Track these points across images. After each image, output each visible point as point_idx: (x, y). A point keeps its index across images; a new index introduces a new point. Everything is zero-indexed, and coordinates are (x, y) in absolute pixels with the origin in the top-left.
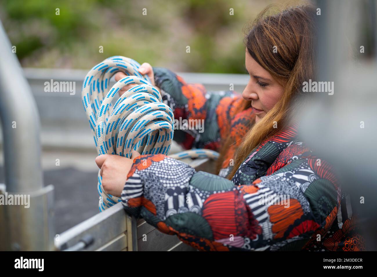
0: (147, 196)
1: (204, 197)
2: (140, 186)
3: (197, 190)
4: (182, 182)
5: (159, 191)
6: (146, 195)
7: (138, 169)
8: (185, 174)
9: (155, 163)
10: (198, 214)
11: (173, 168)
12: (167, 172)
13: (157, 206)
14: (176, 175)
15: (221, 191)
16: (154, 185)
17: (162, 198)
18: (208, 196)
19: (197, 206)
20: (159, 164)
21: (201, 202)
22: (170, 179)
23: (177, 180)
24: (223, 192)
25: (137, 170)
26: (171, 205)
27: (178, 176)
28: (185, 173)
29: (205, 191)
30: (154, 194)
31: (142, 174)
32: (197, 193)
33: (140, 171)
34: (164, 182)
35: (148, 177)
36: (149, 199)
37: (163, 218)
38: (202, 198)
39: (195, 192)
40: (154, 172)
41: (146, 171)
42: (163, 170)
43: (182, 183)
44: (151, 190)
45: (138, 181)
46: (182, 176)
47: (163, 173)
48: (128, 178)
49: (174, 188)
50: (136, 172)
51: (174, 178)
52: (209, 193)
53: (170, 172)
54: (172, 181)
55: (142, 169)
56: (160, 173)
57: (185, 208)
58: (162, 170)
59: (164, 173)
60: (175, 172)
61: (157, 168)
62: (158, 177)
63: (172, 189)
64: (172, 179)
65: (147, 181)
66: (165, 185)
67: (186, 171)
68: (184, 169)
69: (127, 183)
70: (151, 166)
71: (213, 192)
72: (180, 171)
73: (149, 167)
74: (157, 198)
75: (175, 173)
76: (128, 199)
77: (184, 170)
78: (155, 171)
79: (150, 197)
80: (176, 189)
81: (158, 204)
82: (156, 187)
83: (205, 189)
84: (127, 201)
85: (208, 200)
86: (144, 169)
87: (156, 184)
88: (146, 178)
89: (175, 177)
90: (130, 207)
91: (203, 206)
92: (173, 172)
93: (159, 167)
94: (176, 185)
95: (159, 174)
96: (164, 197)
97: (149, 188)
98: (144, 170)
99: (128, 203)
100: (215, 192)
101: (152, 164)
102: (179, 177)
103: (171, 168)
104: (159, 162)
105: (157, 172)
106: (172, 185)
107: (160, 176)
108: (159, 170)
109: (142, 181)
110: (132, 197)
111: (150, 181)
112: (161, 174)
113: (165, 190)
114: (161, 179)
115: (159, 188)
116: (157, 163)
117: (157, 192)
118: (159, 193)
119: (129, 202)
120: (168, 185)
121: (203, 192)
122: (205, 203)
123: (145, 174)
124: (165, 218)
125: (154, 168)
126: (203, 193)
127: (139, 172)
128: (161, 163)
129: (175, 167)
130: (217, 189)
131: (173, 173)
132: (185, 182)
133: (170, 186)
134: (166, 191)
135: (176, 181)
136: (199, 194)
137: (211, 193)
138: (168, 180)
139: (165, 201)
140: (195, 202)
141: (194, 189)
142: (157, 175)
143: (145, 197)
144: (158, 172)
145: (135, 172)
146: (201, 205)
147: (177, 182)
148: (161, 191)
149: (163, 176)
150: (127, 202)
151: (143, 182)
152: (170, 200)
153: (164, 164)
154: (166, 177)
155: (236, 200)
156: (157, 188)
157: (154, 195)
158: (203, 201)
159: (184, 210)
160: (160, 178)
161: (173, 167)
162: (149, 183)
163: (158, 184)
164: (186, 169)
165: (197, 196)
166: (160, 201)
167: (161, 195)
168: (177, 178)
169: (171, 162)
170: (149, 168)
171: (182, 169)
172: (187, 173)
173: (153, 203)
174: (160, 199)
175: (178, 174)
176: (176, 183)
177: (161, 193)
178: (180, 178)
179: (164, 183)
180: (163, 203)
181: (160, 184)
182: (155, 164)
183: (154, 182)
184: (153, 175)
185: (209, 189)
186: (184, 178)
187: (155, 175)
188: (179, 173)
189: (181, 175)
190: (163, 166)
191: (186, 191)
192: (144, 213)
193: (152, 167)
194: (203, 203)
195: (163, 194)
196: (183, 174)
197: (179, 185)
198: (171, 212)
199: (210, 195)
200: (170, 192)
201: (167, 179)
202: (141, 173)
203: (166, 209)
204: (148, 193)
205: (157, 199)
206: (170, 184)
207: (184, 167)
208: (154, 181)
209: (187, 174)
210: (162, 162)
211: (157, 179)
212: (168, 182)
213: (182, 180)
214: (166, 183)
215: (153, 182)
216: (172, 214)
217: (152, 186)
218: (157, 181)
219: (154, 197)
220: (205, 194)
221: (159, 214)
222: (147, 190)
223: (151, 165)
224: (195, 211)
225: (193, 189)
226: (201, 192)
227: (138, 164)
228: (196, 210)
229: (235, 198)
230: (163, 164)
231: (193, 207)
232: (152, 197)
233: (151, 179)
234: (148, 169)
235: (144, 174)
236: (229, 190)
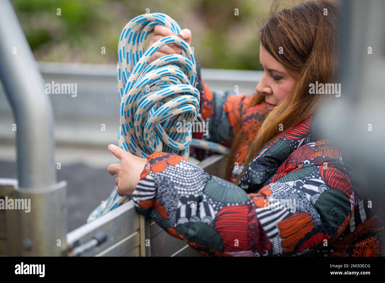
0: (159, 200)
1: (217, 208)
2: (153, 189)
3: (210, 200)
4: (196, 190)
5: (173, 197)
6: (158, 199)
7: (153, 171)
8: (200, 182)
9: (170, 166)
10: (210, 226)
11: (189, 175)
12: (182, 178)
13: (169, 212)
14: (191, 182)
15: (235, 204)
16: (168, 191)
17: (175, 205)
18: (221, 208)
19: (210, 217)
20: (174, 168)
21: (213, 213)
22: (185, 187)
23: (192, 188)
24: (237, 204)
25: (151, 172)
26: (183, 214)
27: (193, 183)
28: (200, 180)
29: (218, 202)
30: (167, 199)
31: (156, 178)
32: (210, 203)
33: (155, 174)
34: (179, 188)
35: (162, 182)
36: (161, 203)
37: (174, 225)
38: (215, 209)
39: (208, 202)
40: (169, 176)
41: (161, 174)
42: (179, 175)
43: (196, 192)
44: (164, 195)
45: (152, 184)
46: (197, 184)
47: (178, 179)
48: (142, 179)
49: (188, 196)
50: (150, 174)
51: (189, 186)
52: (223, 205)
53: (185, 178)
54: (187, 188)
55: (157, 172)
56: (175, 178)
57: (196, 217)
58: (177, 176)
59: (179, 179)
60: (191, 178)
61: (173, 173)
62: (172, 182)
63: (185, 197)
64: (187, 186)
65: (160, 185)
66: (179, 192)
67: (202, 179)
68: (199, 176)
69: (139, 184)
70: (166, 170)
71: (227, 204)
72: (195, 178)
73: (164, 170)
74: (169, 204)
75: (191, 180)
76: (140, 201)
77: (199, 178)
78: (171, 176)
79: (163, 201)
80: (189, 197)
81: (170, 210)
82: (169, 193)
83: (218, 199)
85: (221, 212)
86: (159, 172)
87: (170, 189)
88: (160, 182)
89: (190, 184)
90: (142, 208)
91: (216, 218)
92: (188, 179)
93: (174, 172)
94: (190, 193)
95: (174, 179)
96: (177, 204)
97: (162, 193)
98: (158, 173)
99: (139, 205)
100: (229, 205)
101: (168, 168)
102: (193, 185)
103: (186, 174)
104: (174, 166)
105: (172, 177)
106: (186, 193)
107: (175, 181)
108: (174, 175)
109: (156, 184)
110: (144, 199)
111: (164, 186)
112: (176, 180)
113: (178, 197)
114: (176, 185)
115: (172, 195)
116: (173, 167)
117: (170, 198)
118: (173, 199)
119: (141, 204)
120: (182, 193)
121: (216, 202)
122: (218, 215)
123: (159, 178)
124: (176, 225)
125: (169, 172)
126: (216, 204)
127: (153, 175)
128: (177, 168)
129: (191, 173)
130: (231, 201)
131: (188, 180)
132: (199, 190)
133: (184, 194)
134: (179, 198)
135: (190, 189)
136: (212, 205)
137: (225, 205)
138: (182, 187)
139: (177, 209)
140: (208, 213)
141: (208, 199)
142: (172, 180)
143: (158, 201)
144: (174, 177)
145: (149, 174)
146: (213, 216)
147: (192, 189)
148: (174, 198)
149: (178, 182)
150: (139, 203)
151: (156, 186)
152: (183, 208)
153: (180, 168)
154: (181, 183)
155: (250, 215)
156: (170, 194)
157: (167, 200)
158: (216, 212)
159: (195, 219)
160: (175, 184)
161: (188, 173)
162: (163, 187)
163: (172, 190)
164: (201, 176)
165: (210, 206)
166: (173, 208)
167: (174, 202)
168: (191, 186)
169: (186, 166)
170: (164, 172)
171: (198, 176)
172: (202, 180)
173: (165, 208)
174: (173, 206)
175: (193, 182)
176: (191, 191)
177: (174, 200)
178: (195, 186)
179: (178, 190)
180: (176, 211)
181: (174, 190)
182: (170, 168)
183: (168, 187)
184: (168, 179)
185: (223, 201)
186: (199, 186)
187: (170, 180)
188: (194, 180)
189: (196, 182)
190: (178, 171)
191: (199, 200)
192: (155, 216)
193: (167, 171)
194: (216, 215)
195: (176, 201)
196: (198, 181)
197: (193, 193)
198: (183, 220)
199: (223, 206)
200: (184, 200)
201: (182, 186)
202: (156, 175)
203: (178, 216)
204: (161, 197)
205: (169, 205)
206: (184, 191)
207: (200, 174)
208: (168, 186)
209: (202, 182)
210: (177, 166)
211: (171, 185)
212: (182, 189)
213: (197, 188)
214: (181, 191)
215: (167, 188)
216: (183, 223)
217: (166, 191)
218: (172, 186)
219: (167, 203)
220: (218, 206)
221: (171, 220)
222: (160, 194)
223: (167, 168)
224: (207, 222)
225: (206, 198)
226: (214, 203)
227: (153, 164)
228: (208, 221)
229: (249, 212)
230: (178, 169)
231: (205, 218)
232: (164, 203)
233: (165, 184)
234: (163, 173)
235: (158, 177)
236: (243, 203)
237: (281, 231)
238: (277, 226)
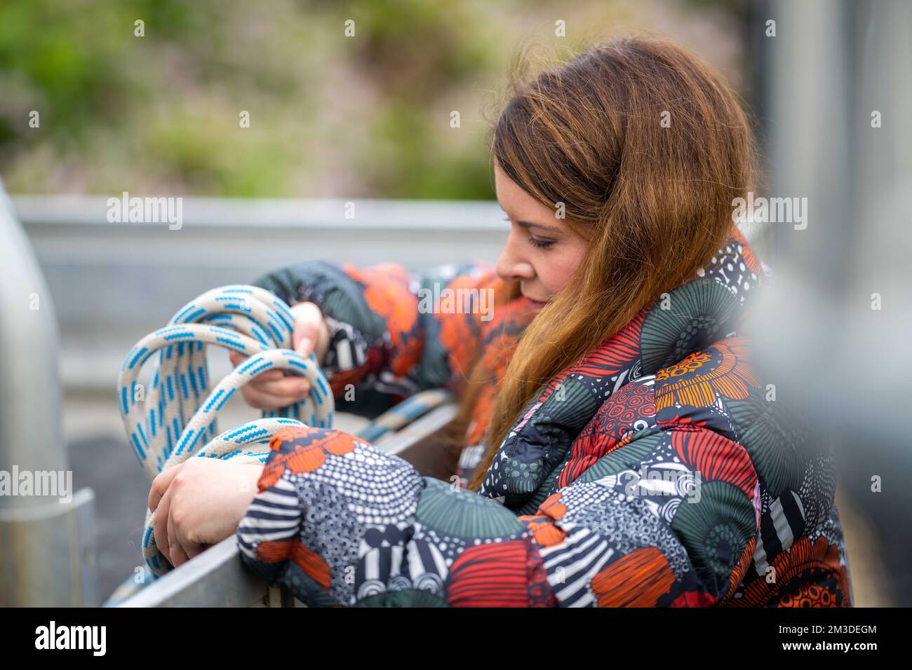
0: (309, 541)
1: (451, 553)
2: (295, 513)
3: (432, 533)
4: (401, 513)
5: (346, 532)
6: (307, 538)
7: (291, 470)
8: (407, 492)
9: (333, 457)
10: (436, 595)
11: (380, 476)
12: (366, 484)
13: (335, 568)
14: (387, 494)
15: (493, 539)
16: (333, 516)
17: (351, 550)
18: (460, 550)
19: (435, 576)
20: (343, 462)
21: (443, 565)
22: (373, 505)
23: (391, 508)
24: (498, 540)
25: (288, 472)
26: (372, 571)
27: (392, 497)
28: (407, 489)
29: (452, 537)
30: (331, 537)
31: (302, 485)
32: (433, 541)
33: (297, 477)
34: (359, 510)
35: (317, 495)
36: (313, 548)
37: (347, 600)
38: (445, 555)
39: (428, 539)
40: (333, 482)
41: (313, 477)
42: (356, 478)
43: (402, 517)
44: (322, 527)
45: (292, 501)
46: (401, 498)
47: (355, 488)
48: (262, 489)
49: (382, 529)
50: (286, 477)
51: (383, 503)
52: (463, 543)
53: (373, 485)
54: (379, 509)
55: (302, 473)
56: (348, 485)
57: (402, 579)
58: (352, 479)
59: (359, 486)
60: (385, 485)
61: (341, 473)
62: (343, 495)
63: (377, 531)
64: (378, 504)
65: (314, 504)
66: (361, 519)
67: (410, 486)
68: (405, 479)
69: (256, 502)
70: (324, 467)
71: (473, 540)
72: (396, 485)
73: (320, 468)
74: (336, 549)
75: (386, 489)
76: (259, 542)
77: (405, 483)
78: (337, 480)
79: (320, 544)
80: (386, 530)
81: (339, 563)
82: (336, 522)
83: (452, 532)
84: (255, 545)
85: (460, 562)
86: (306, 472)
87: (338, 513)
88: (312, 495)
89: (386, 499)
90: (261, 561)
91: (449, 576)
92: (380, 486)
93: (344, 471)
94: (387, 521)
95: (346, 489)
96: (358, 548)
97: (318, 523)
98: (306, 475)
99: (257, 552)
100: (478, 542)
101: (328, 461)
102: (393, 501)
103: (374, 475)
104: (343, 457)
105: (340, 484)
106: (378, 520)
107: (348, 493)
108: (344, 477)
109: (301, 501)
110: (269, 537)
111: (321, 505)
112: (351, 490)
113: (360, 531)
114: (352, 502)
115: (344, 526)
116: (340, 459)
117: (339, 534)
118: (345, 537)
119: (261, 549)
120: (369, 520)
121: (447, 539)
122: (453, 569)
123: (310, 486)
124: (353, 601)
125: (333, 471)
126: (448, 544)
127: (293, 479)
128: (350, 460)
129: (384, 472)
130: (481, 534)
131: (379, 490)
132: (408, 513)
133: (373, 523)
134: (362, 534)
135: (387, 510)
136: (437, 545)
137: (469, 544)
138: (367, 506)
139: (358, 559)
140: (430, 566)
141: (426, 533)
142: (341, 490)
143: (305, 542)
144: (345, 482)
145: (282, 477)
146: (443, 572)
147: (391, 512)
148: (349, 532)
149: (356, 495)
150: (256, 548)
151: (301, 506)
152: (373, 558)
153: (357, 462)
154: (363, 497)
155: (531, 564)
156: (340, 524)
157: (332, 540)
158: (449, 562)
159: (399, 584)
160: (349, 500)
161: (378, 473)
162: (320, 509)
163: (344, 514)
164: (409, 479)
165: (433, 548)
166: (346, 558)
167: (349, 543)
168: (388, 503)
169: (371, 457)
170: (320, 471)
171: (401, 478)
172: (411, 489)
173: (324, 560)
174: (346, 553)
175: (393, 493)
176: (388, 516)
177: (349, 538)
178: (396, 503)
179: (358, 514)
180: (353, 564)
181: (347, 515)
182: (333, 462)
183: (334, 508)
184: (332, 490)
185: (463, 534)
186: (407, 504)
187: (336, 491)
188: (395, 489)
189: (398, 495)
190: (355, 468)
191: (408, 535)
192: (296, 581)
193: (328, 469)
194: (449, 568)
195: (355, 541)
196: (403, 492)
197: (394, 520)
198: (373, 587)
199: (464, 547)
200: (373, 538)
201: (366, 503)
202: (301, 480)
203: (361, 578)
204: (316, 534)
205: (336, 552)
206: (372, 516)
207: (405, 475)
208: (332, 504)
209: (412, 493)
210: (350, 456)
211: (341, 502)
212: (368, 511)
213: (402, 508)
214: (364, 515)
215: (329, 509)
216: (373, 593)
217: (328, 517)
218: (342, 506)
219: (329, 546)
220: (453, 546)
221: (339, 589)
222: (313, 526)
223: (325, 463)
224: (429, 587)
225: (422, 531)
226: (442, 541)
227: (290, 455)
228: (430, 584)
229: (528, 557)
230: (353, 463)
231: (422, 578)
232: (324, 546)
233: (325, 501)
234: (317, 474)
235: (307, 484)
236: (513, 537)
237: (599, 599)
238: (588, 586)
